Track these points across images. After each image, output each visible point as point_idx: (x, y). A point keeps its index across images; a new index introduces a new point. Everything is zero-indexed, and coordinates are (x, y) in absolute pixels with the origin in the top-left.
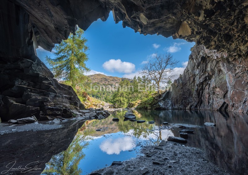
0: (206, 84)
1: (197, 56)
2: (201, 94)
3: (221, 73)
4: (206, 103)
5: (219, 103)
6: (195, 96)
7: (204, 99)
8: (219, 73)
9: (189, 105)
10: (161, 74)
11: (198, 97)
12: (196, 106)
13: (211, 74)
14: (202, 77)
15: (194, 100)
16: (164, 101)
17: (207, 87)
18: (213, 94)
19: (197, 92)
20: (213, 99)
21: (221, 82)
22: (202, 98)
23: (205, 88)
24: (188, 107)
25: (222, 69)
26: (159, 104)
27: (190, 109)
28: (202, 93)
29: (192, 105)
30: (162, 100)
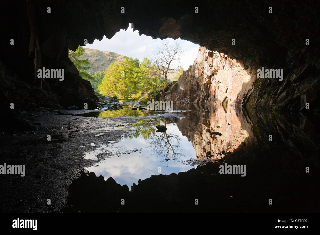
0: (214, 78)
1: (205, 50)
2: (208, 88)
3: (224, 69)
4: (212, 97)
5: (222, 97)
6: (203, 90)
7: (211, 93)
8: (223, 69)
9: (197, 99)
10: (170, 64)
11: (206, 91)
12: (203, 101)
13: (216, 69)
14: (210, 71)
15: (202, 94)
16: (171, 94)
17: (214, 81)
18: (218, 88)
19: (205, 85)
20: (218, 94)
21: (225, 78)
22: (210, 92)
23: (212, 82)
24: (196, 101)
25: (225, 65)
26: (165, 97)
27: (198, 103)
28: (210, 86)
29: (200, 98)
30: (170, 93)
